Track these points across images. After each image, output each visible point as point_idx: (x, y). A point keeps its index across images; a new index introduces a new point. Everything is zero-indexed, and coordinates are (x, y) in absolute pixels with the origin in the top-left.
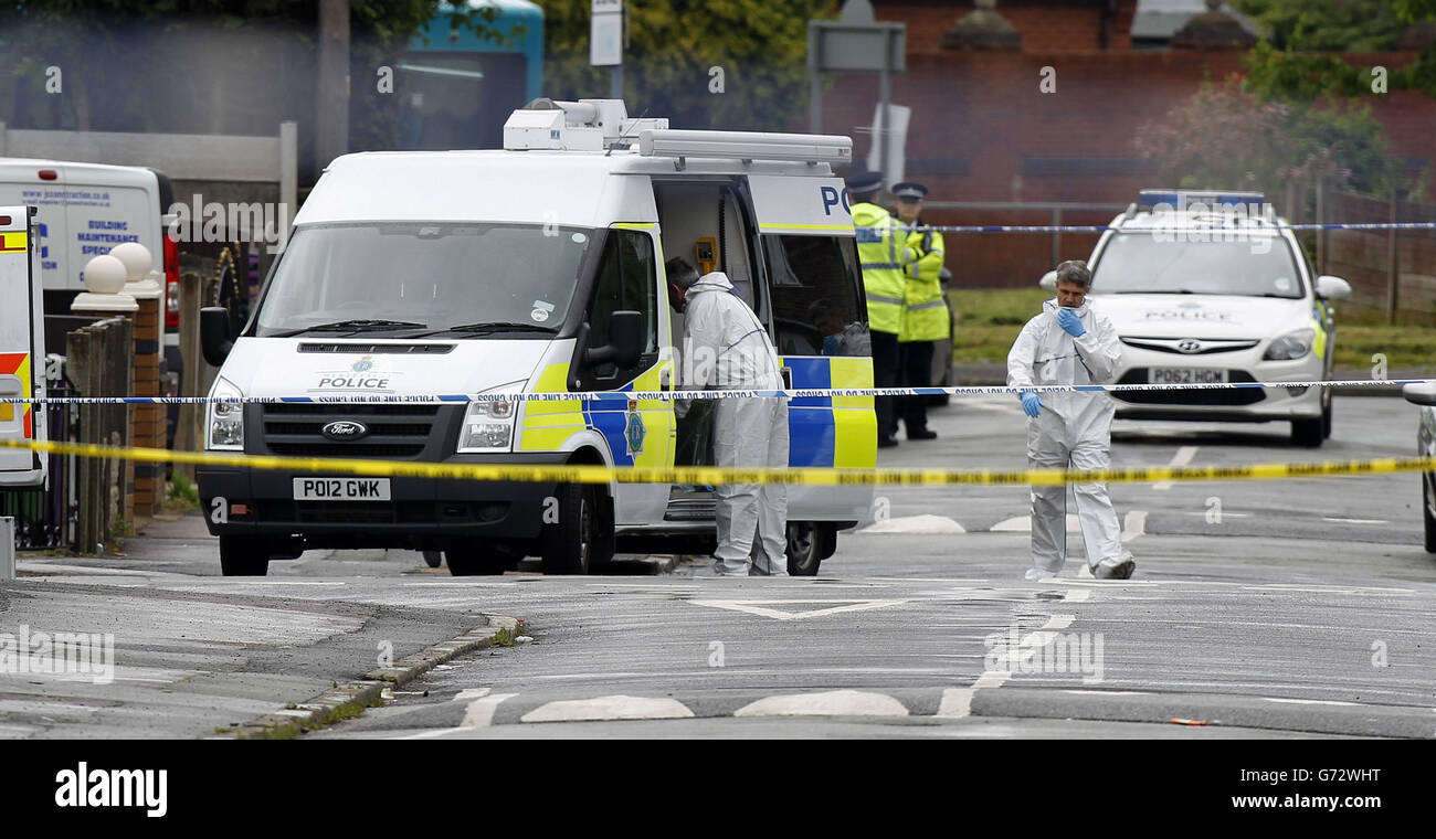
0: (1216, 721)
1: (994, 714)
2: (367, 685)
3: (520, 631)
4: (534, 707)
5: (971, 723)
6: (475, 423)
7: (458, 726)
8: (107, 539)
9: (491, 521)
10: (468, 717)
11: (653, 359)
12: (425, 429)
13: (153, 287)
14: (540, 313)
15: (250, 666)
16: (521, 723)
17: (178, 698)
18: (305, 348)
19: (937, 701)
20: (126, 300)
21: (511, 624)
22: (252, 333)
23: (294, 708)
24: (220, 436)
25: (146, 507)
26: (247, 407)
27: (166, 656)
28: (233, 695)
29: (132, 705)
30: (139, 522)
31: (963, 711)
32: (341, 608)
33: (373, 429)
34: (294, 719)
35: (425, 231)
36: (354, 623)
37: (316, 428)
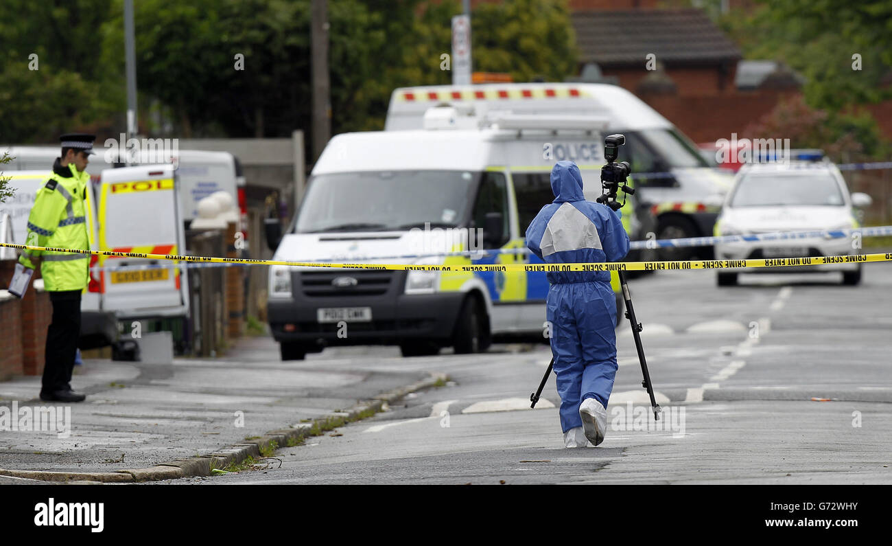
0: (835, 399)
1: (716, 400)
2: (375, 403)
3: (449, 379)
4: (469, 405)
5: (704, 404)
6: (414, 277)
7: (428, 416)
8: (216, 349)
9: (425, 330)
10: (434, 412)
11: (507, 240)
12: (387, 281)
13: (234, 215)
14: (448, 217)
15: (310, 396)
16: (462, 413)
17: (275, 409)
18: (322, 240)
19: (685, 394)
20: (220, 222)
21: (443, 376)
22: (293, 232)
23: (339, 412)
24: (278, 289)
25: (235, 334)
26: (293, 274)
27: (265, 393)
28: (305, 407)
29: (253, 412)
30: (231, 342)
31: (699, 398)
32: (352, 372)
33: (361, 282)
34: (340, 417)
35: (384, 175)
36: (359, 379)
37: (329, 283)
